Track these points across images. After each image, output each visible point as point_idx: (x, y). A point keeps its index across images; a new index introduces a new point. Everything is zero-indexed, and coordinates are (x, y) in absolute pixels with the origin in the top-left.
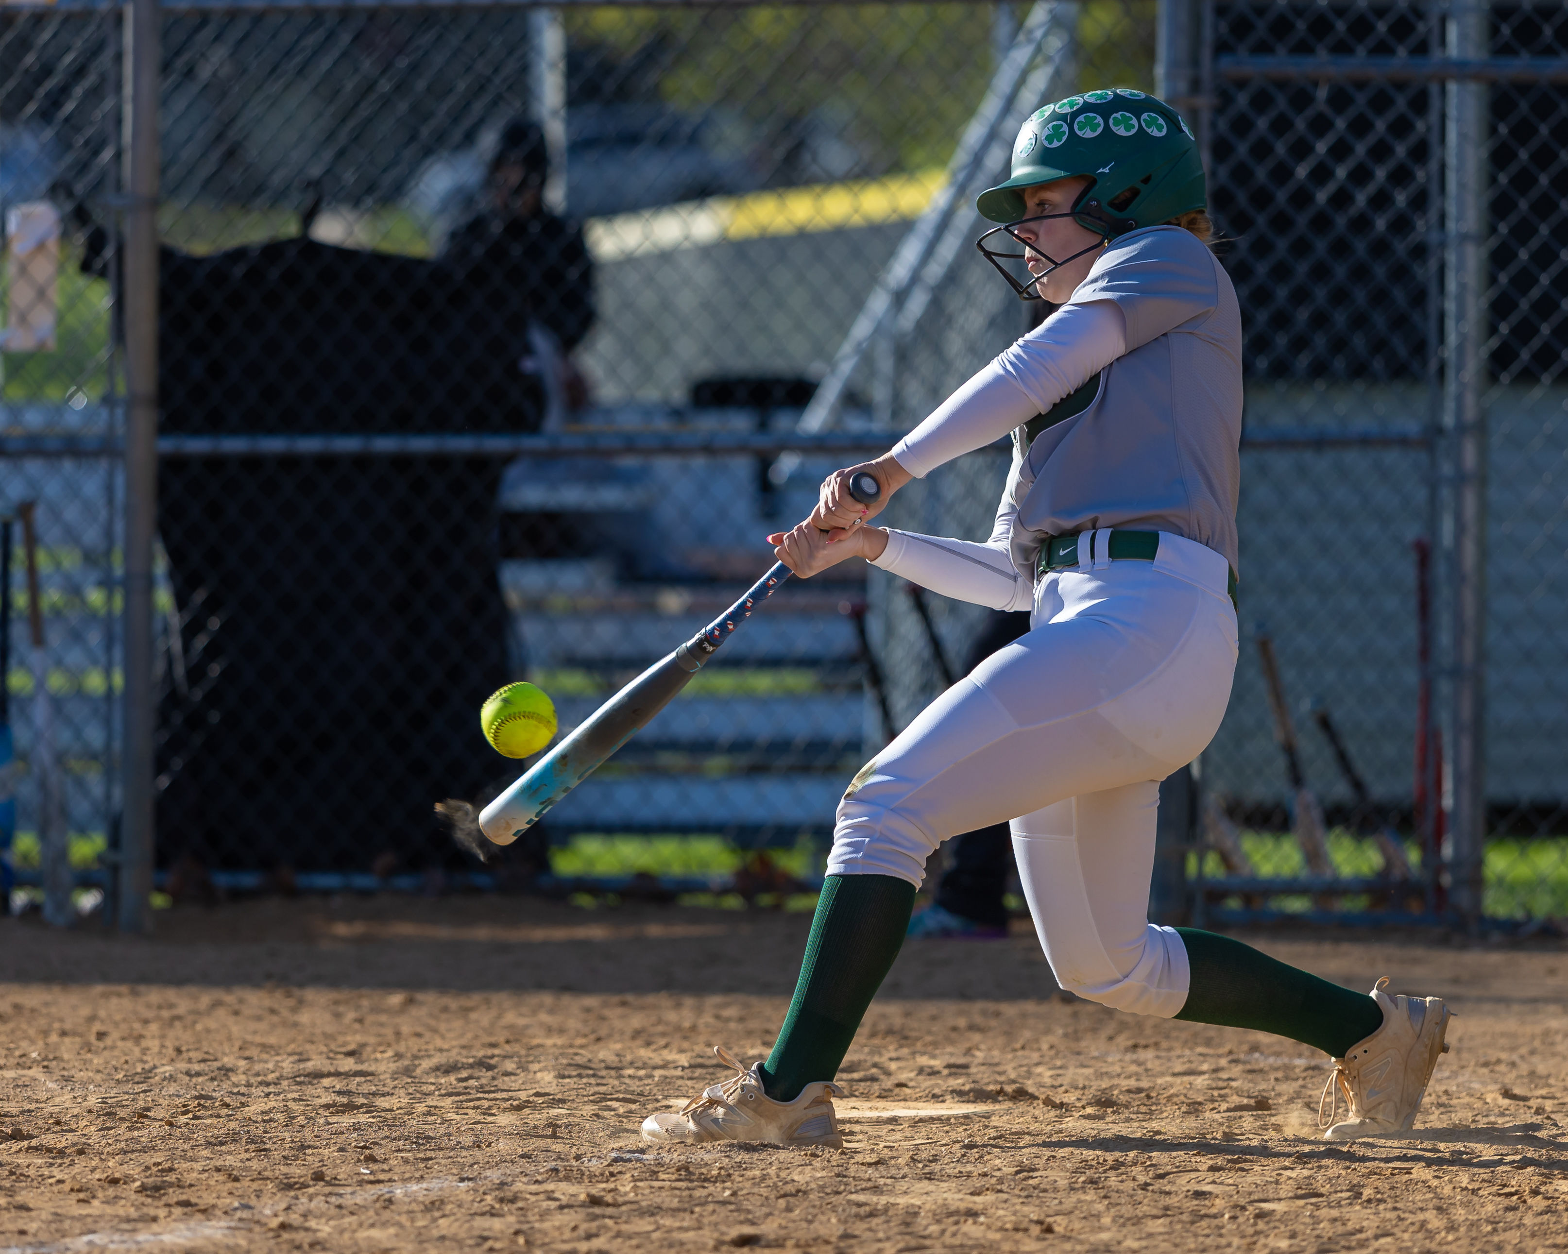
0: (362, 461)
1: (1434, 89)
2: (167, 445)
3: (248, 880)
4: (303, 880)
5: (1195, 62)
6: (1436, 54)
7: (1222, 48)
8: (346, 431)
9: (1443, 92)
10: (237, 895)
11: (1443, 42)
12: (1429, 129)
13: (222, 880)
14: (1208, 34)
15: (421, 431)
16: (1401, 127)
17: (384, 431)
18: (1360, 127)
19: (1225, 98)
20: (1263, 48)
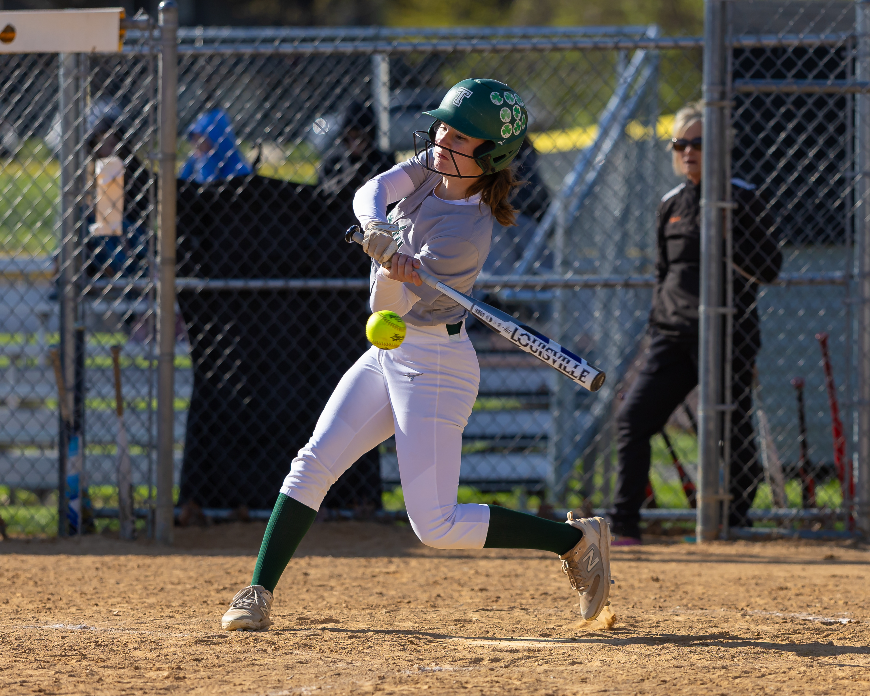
0: (283, 293)
1: (849, 97)
2: (182, 283)
3: (224, 513)
4: (252, 514)
5: (723, 83)
6: (849, 79)
7: (737, 75)
8: (275, 277)
9: (854, 98)
10: (217, 521)
11: (853, 72)
12: (845, 117)
13: (209, 513)
14: (730, 68)
15: (315, 277)
16: (831, 116)
17: (295, 277)
18: (810, 116)
19: (739, 102)
20: (758, 76)
